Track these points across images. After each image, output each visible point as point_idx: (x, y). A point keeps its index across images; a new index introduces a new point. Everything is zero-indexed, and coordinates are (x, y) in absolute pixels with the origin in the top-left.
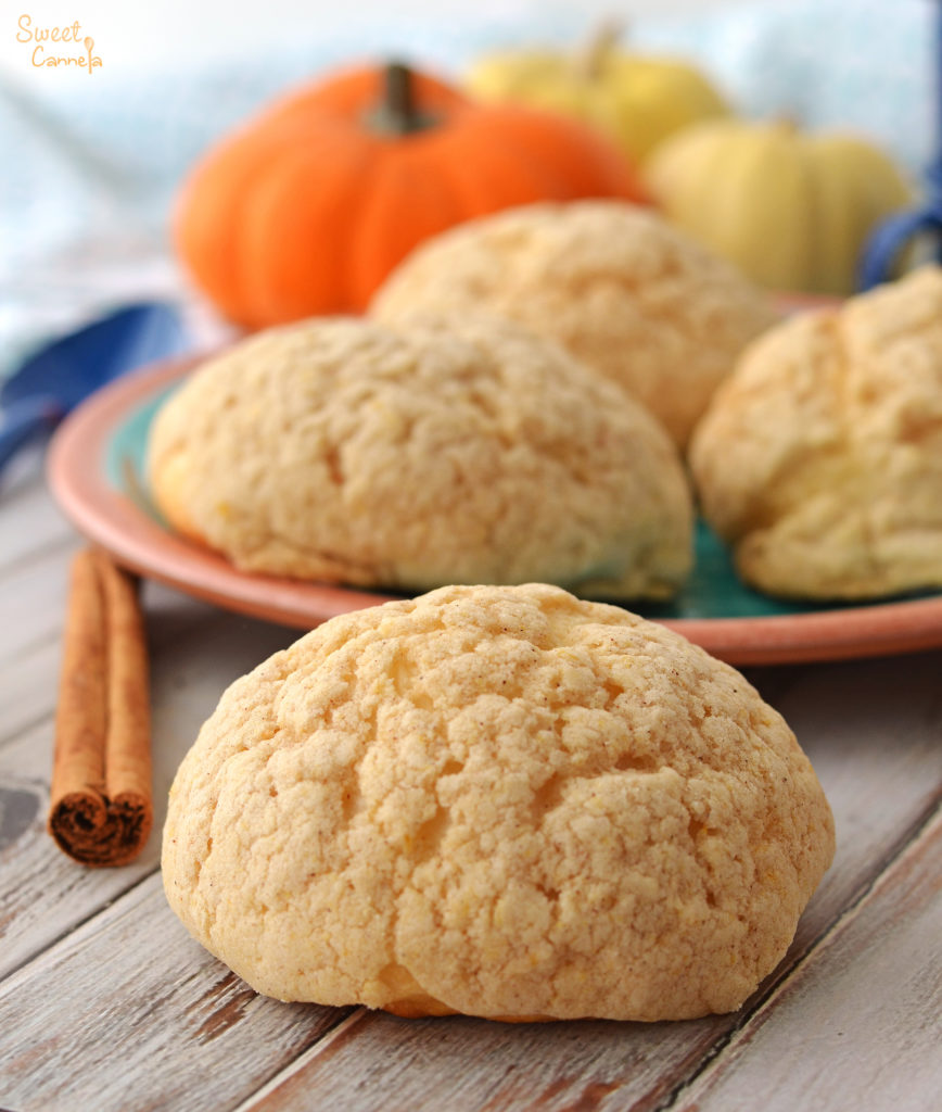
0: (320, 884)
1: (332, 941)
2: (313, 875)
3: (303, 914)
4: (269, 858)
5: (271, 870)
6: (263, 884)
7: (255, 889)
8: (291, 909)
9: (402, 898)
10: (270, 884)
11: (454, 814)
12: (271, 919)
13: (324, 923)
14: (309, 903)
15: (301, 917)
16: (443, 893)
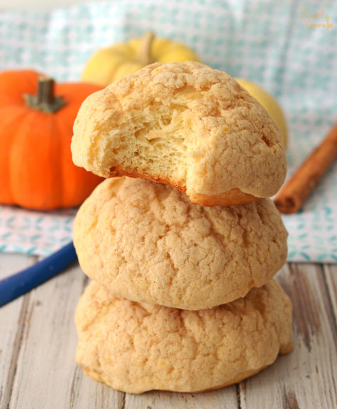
0: (229, 266)
1: (236, 282)
2: (226, 264)
4: (208, 265)
5: (212, 268)
6: (209, 274)
7: (206, 277)
8: (221, 277)
9: (249, 260)
10: (213, 273)
11: (249, 229)
12: (214, 283)
13: (232, 277)
15: (225, 278)
16: (258, 254)
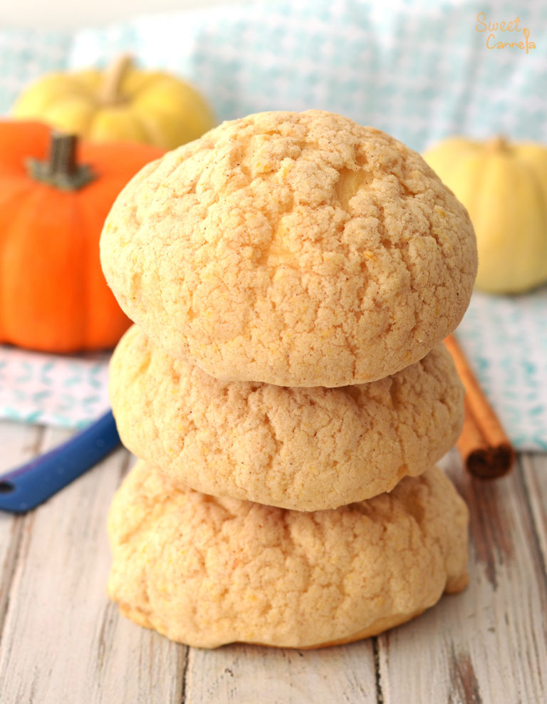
0: (366, 439)
1: (378, 465)
2: (361, 436)
3: (361, 457)
4: (333, 436)
5: (339, 442)
6: (334, 451)
7: (329, 456)
8: (353, 457)
9: (400, 430)
10: (340, 450)
12: (342, 467)
13: (372, 458)
14: (363, 451)
15: (359, 459)
16: (415, 421)
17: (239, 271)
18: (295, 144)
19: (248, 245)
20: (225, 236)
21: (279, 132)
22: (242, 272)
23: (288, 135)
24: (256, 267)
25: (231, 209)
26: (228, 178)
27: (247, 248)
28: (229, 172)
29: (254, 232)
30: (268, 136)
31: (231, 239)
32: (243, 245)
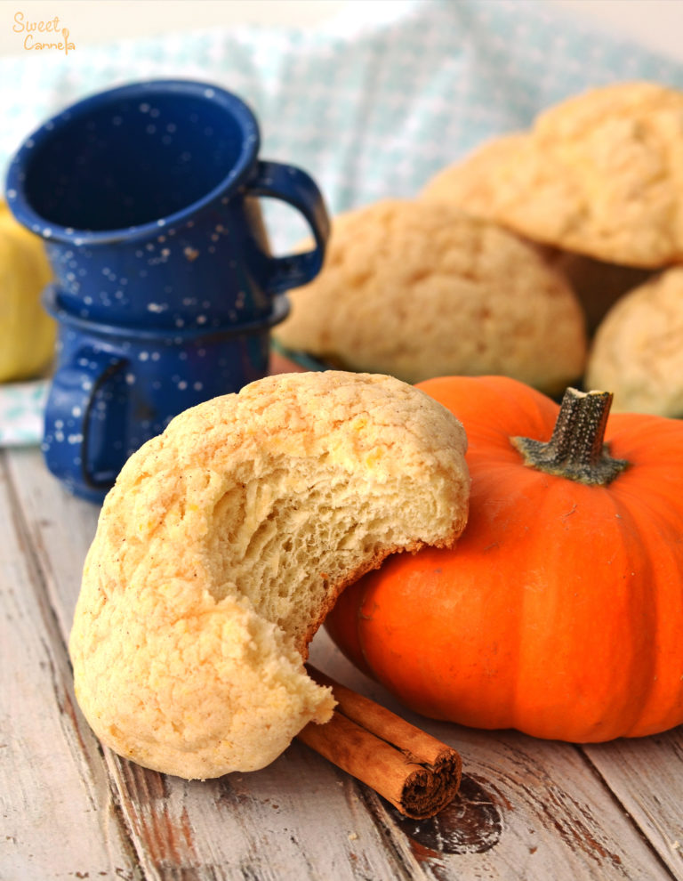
17: (181, 652)
18: (169, 476)
19: (178, 620)
20: (149, 626)
21: (146, 475)
22: (184, 652)
23: (157, 471)
24: (198, 636)
25: (139, 593)
26: (119, 563)
27: (178, 623)
28: (117, 556)
29: (176, 601)
30: (136, 488)
31: (156, 626)
32: (173, 624)
